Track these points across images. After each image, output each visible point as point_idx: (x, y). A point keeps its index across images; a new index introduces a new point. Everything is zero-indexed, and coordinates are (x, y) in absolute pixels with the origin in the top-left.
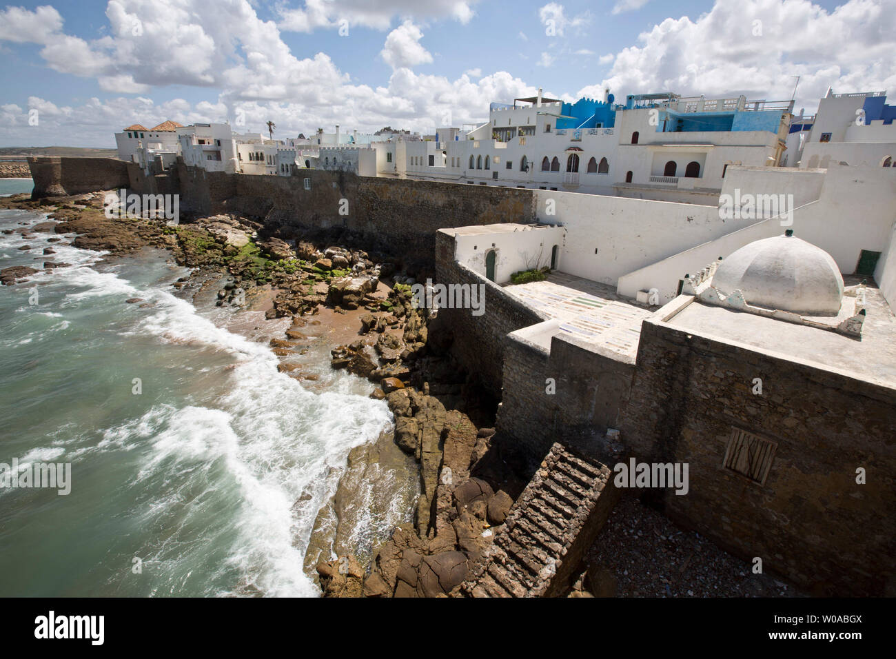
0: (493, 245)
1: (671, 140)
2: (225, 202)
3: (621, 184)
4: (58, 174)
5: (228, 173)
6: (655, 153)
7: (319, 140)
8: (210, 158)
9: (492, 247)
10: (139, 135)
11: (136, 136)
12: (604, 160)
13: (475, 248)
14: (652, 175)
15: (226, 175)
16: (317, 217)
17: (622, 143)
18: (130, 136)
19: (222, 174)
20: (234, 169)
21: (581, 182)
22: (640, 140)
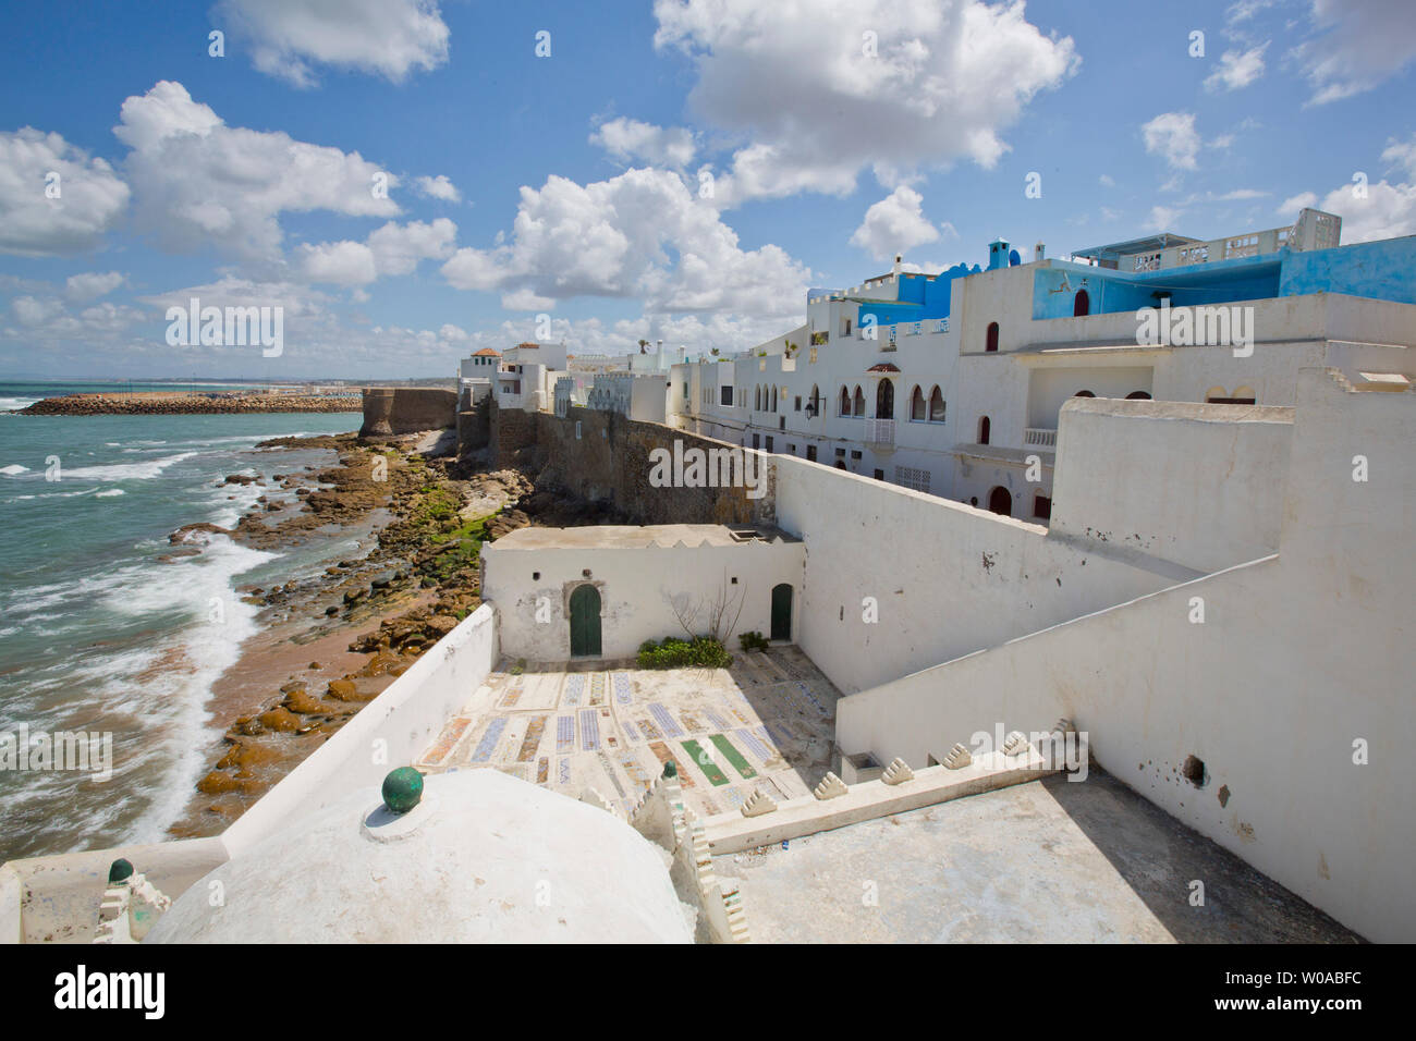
0: (586, 573)
1: (1067, 336)
2: (518, 451)
3: (970, 447)
4: (388, 410)
5: (527, 410)
6: (1035, 373)
7: (630, 364)
8: (507, 390)
9: (584, 578)
10: (487, 361)
11: (483, 363)
12: (937, 391)
13: (536, 576)
14: (1031, 426)
15: (525, 414)
16: (585, 484)
17: (968, 350)
18: (477, 362)
19: (519, 412)
20: (537, 406)
21: (897, 441)
22: (1002, 344)
